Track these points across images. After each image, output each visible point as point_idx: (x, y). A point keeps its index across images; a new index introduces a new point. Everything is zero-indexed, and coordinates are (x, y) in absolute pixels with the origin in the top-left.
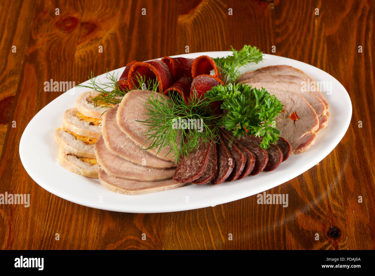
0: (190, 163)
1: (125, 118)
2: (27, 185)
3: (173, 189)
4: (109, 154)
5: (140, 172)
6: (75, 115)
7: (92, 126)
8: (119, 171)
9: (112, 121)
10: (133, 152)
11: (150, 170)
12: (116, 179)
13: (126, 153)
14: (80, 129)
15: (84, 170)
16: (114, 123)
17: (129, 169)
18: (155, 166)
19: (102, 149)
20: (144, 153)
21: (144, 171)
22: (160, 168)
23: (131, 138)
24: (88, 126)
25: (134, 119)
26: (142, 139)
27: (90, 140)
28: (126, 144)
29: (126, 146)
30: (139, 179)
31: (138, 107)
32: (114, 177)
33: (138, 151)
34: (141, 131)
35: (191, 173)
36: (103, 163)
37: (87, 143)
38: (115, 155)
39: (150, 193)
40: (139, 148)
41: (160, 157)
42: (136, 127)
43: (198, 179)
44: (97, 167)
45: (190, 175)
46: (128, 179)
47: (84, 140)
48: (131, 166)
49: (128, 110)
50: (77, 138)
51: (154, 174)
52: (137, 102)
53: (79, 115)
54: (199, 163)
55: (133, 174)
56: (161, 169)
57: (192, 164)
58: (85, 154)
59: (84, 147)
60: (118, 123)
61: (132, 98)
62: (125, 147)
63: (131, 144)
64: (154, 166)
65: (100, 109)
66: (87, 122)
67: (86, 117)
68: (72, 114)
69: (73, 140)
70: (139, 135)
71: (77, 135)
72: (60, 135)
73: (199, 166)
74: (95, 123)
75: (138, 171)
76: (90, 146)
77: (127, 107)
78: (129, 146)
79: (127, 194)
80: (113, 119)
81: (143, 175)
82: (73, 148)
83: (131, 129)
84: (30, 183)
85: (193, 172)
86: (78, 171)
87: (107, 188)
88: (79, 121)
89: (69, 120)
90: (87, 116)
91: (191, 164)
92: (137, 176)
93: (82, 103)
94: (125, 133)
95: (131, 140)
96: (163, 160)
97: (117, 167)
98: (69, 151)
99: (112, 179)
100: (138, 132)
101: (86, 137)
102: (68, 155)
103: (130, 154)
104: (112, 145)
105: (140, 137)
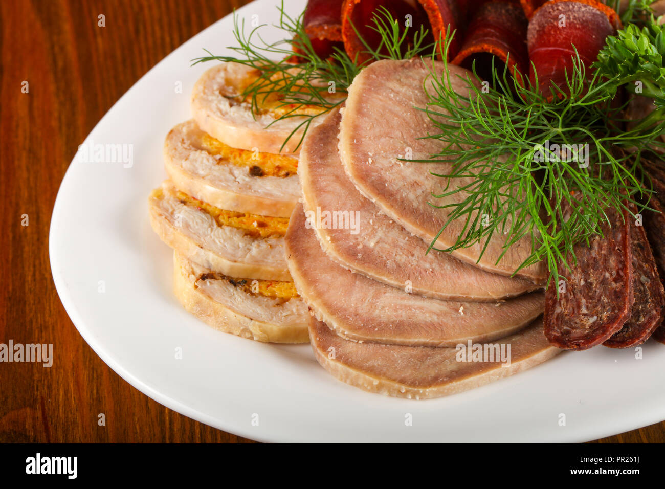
0: (582, 283)
1: (366, 156)
2: (84, 376)
3: (542, 363)
4: (334, 267)
5: (435, 318)
6: (198, 147)
7: (259, 181)
8: (371, 320)
9: (329, 166)
10: (404, 257)
11: (462, 309)
12: (366, 345)
13: (385, 265)
14: (227, 192)
15: (263, 325)
16: (335, 173)
17: (400, 312)
18: (476, 296)
19: (308, 255)
20: (439, 258)
21: (445, 314)
22: (490, 300)
23: (394, 215)
24: (247, 179)
25: (395, 156)
26: (427, 217)
27: (262, 225)
28: (380, 234)
29: (383, 242)
30: (436, 341)
31: (397, 115)
32: (360, 342)
33: (418, 252)
34: (419, 192)
35: (597, 315)
36: (320, 301)
37: (253, 236)
38: (354, 271)
39: (479, 386)
40: (421, 242)
41: (488, 267)
42: (404, 178)
43: (619, 332)
44: (297, 310)
45: (594, 323)
46: (403, 345)
47: (244, 226)
48: (405, 302)
49: (370, 129)
50: (221, 220)
51: (476, 321)
52: (390, 99)
53: (208, 143)
54: (611, 279)
55: (415, 327)
56: (494, 302)
57: (591, 284)
58: (255, 270)
59: (249, 249)
60: (349, 172)
61: (374, 87)
62: (379, 245)
63: (394, 234)
64: (472, 297)
65: (273, 125)
66: (241, 165)
67: (234, 149)
68: (187, 142)
69: (212, 229)
70: (415, 204)
71: (217, 212)
72: (170, 217)
73: (615, 291)
74: (266, 170)
75: (427, 315)
76: (264, 245)
77: (367, 119)
78: (390, 240)
79: (414, 398)
80: (330, 161)
81: (444, 329)
82: (217, 254)
83: (391, 188)
84: (93, 369)
85: (603, 312)
86: (246, 330)
87: (348, 381)
88: (217, 167)
89: (186, 164)
90: (234, 144)
91: (589, 285)
92: (427, 332)
93: (214, 105)
94: (374, 201)
95: (394, 222)
96: (496, 274)
97: (364, 309)
98: (206, 266)
99: (355, 349)
100: (412, 196)
101: (247, 215)
102: (203, 277)
103: (399, 266)
104: (340, 243)
105: (422, 211)
